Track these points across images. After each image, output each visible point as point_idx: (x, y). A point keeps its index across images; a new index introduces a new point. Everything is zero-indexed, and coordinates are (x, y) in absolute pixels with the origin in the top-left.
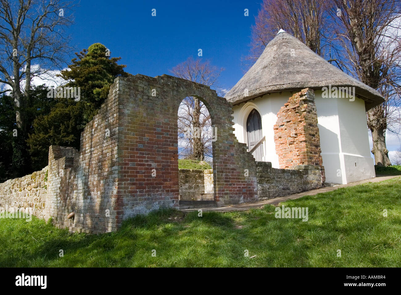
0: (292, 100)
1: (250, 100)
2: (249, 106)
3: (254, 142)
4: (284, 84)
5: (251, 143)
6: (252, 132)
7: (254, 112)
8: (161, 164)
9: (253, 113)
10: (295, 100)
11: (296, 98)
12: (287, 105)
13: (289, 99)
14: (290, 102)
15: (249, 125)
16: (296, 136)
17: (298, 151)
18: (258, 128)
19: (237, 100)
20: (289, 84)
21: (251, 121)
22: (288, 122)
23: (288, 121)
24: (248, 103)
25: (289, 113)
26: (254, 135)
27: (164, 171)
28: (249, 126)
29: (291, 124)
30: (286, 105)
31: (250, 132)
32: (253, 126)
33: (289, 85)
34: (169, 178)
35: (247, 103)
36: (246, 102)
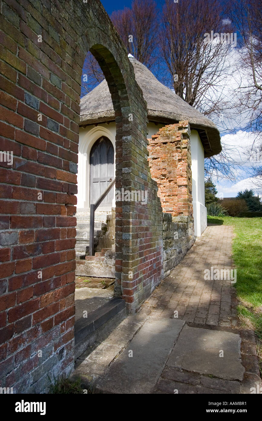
0: (163, 132)
1: (104, 122)
2: (98, 131)
3: (98, 179)
4: (155, 111)
5: (94, 179)
6: (97, 166)
7: (102, 140)
8: (35, 230)
9: (100, 142)
10: (168, 132)
11: (169, 131)
12: (155, 137)
13: (159, 130)
14: (160, 135)
15: (93, 155)
16: (163, 178)
17: (165, 196)
18: (106, 161)
19: (88, 119)
20: (161, 111)
21: (96, 151)
22: (154, 159)
23: (155, 157)
24: (99, 127)
25: (157, 148)
26: (99, 170)
27: (42, 255)
28: (93, 157)
29: (159, 162)
30: (153, 137)
31: (94, 164)
32: (99, 157)
33: (161, 113)
34: (54, 277)
35: (97, 127)
36: (96, 124)
